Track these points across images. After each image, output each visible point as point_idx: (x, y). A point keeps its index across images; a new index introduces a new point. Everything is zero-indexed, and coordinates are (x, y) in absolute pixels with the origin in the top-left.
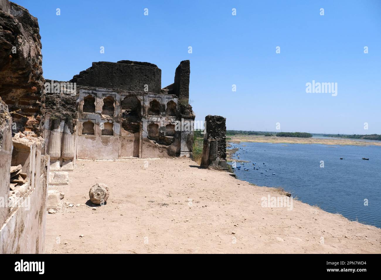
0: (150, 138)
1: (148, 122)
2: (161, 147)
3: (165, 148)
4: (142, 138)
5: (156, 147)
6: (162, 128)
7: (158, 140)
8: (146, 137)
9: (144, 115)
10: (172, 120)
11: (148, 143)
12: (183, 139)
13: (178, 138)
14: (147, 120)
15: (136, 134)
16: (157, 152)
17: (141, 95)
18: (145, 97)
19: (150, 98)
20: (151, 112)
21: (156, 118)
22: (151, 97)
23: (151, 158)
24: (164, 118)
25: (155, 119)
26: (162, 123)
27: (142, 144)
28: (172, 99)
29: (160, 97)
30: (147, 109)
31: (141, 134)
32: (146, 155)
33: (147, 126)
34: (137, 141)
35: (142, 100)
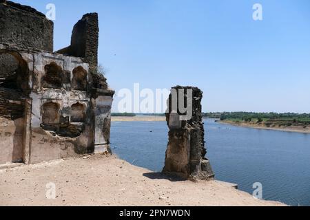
0: (45, 126)
1: (42, 99)
2: (63, 142)
3: (70, 141)
4: (30, 128)
5: (55, 141)
6: (65, 110)
7: (58, 130)
8: (39, 126)
9: (34, 88)
10: (81, 96)
11: (42, 136)
12: (98, 125)
13: (89, 125)
14: (39, 96)
15: (19, 121)
16: (57, 149)
17: (28, 52)
18: (36, 57)
19: (45, 59)
20: (45, 83)
21: (56, 93)
22: (46, 57)
23: (48, 161)
24: (68, 94)
25: (53, 94)
26: (66, 101)
27: (30, 138)
28: (81, 65)
29: (61, 59)
30: (39, 78)
31: (28, 121)
32: (39, 158)
33: (39, 107)
34: (20, 134)
35: (30, 61)
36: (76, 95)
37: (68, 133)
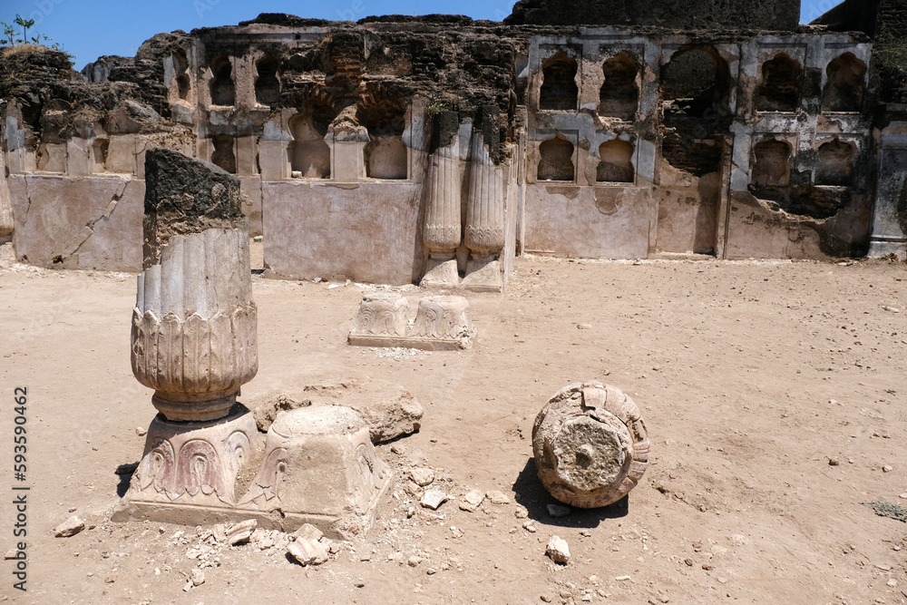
0: (757, 190)
1: (754, 134)
2: (795, 224)
3: (812, 225)
4: (729, 191)
5: (777, 222)
6: (805, 156)
7: (787, 200)
8: (744, 189)
9: (739, 113)
10: (845, 125)
11: (749, 209)
12: (885, 194)
13: (862, 192)
14: (749, 130)
15: (709, 179)
16: (780, 239)
17: (731, 41)
18: (745, 48)
19: (764, 50)
20: (765, 101)
21: (784, 121)
22: (766, 45)
23: (759, 258)
24: (813, 122)
25: (778, 123)
26: (807, 137)
27: (728, 212)
28: (850, 49)
30: (750, 90)
31: (724, 177)
32: (741, 250)
33: (747, 149)
34: (710, 202)
35: (733, 58)
36: (833, 123)
37: (809, 207)
